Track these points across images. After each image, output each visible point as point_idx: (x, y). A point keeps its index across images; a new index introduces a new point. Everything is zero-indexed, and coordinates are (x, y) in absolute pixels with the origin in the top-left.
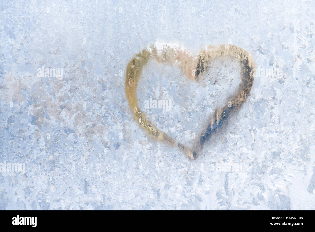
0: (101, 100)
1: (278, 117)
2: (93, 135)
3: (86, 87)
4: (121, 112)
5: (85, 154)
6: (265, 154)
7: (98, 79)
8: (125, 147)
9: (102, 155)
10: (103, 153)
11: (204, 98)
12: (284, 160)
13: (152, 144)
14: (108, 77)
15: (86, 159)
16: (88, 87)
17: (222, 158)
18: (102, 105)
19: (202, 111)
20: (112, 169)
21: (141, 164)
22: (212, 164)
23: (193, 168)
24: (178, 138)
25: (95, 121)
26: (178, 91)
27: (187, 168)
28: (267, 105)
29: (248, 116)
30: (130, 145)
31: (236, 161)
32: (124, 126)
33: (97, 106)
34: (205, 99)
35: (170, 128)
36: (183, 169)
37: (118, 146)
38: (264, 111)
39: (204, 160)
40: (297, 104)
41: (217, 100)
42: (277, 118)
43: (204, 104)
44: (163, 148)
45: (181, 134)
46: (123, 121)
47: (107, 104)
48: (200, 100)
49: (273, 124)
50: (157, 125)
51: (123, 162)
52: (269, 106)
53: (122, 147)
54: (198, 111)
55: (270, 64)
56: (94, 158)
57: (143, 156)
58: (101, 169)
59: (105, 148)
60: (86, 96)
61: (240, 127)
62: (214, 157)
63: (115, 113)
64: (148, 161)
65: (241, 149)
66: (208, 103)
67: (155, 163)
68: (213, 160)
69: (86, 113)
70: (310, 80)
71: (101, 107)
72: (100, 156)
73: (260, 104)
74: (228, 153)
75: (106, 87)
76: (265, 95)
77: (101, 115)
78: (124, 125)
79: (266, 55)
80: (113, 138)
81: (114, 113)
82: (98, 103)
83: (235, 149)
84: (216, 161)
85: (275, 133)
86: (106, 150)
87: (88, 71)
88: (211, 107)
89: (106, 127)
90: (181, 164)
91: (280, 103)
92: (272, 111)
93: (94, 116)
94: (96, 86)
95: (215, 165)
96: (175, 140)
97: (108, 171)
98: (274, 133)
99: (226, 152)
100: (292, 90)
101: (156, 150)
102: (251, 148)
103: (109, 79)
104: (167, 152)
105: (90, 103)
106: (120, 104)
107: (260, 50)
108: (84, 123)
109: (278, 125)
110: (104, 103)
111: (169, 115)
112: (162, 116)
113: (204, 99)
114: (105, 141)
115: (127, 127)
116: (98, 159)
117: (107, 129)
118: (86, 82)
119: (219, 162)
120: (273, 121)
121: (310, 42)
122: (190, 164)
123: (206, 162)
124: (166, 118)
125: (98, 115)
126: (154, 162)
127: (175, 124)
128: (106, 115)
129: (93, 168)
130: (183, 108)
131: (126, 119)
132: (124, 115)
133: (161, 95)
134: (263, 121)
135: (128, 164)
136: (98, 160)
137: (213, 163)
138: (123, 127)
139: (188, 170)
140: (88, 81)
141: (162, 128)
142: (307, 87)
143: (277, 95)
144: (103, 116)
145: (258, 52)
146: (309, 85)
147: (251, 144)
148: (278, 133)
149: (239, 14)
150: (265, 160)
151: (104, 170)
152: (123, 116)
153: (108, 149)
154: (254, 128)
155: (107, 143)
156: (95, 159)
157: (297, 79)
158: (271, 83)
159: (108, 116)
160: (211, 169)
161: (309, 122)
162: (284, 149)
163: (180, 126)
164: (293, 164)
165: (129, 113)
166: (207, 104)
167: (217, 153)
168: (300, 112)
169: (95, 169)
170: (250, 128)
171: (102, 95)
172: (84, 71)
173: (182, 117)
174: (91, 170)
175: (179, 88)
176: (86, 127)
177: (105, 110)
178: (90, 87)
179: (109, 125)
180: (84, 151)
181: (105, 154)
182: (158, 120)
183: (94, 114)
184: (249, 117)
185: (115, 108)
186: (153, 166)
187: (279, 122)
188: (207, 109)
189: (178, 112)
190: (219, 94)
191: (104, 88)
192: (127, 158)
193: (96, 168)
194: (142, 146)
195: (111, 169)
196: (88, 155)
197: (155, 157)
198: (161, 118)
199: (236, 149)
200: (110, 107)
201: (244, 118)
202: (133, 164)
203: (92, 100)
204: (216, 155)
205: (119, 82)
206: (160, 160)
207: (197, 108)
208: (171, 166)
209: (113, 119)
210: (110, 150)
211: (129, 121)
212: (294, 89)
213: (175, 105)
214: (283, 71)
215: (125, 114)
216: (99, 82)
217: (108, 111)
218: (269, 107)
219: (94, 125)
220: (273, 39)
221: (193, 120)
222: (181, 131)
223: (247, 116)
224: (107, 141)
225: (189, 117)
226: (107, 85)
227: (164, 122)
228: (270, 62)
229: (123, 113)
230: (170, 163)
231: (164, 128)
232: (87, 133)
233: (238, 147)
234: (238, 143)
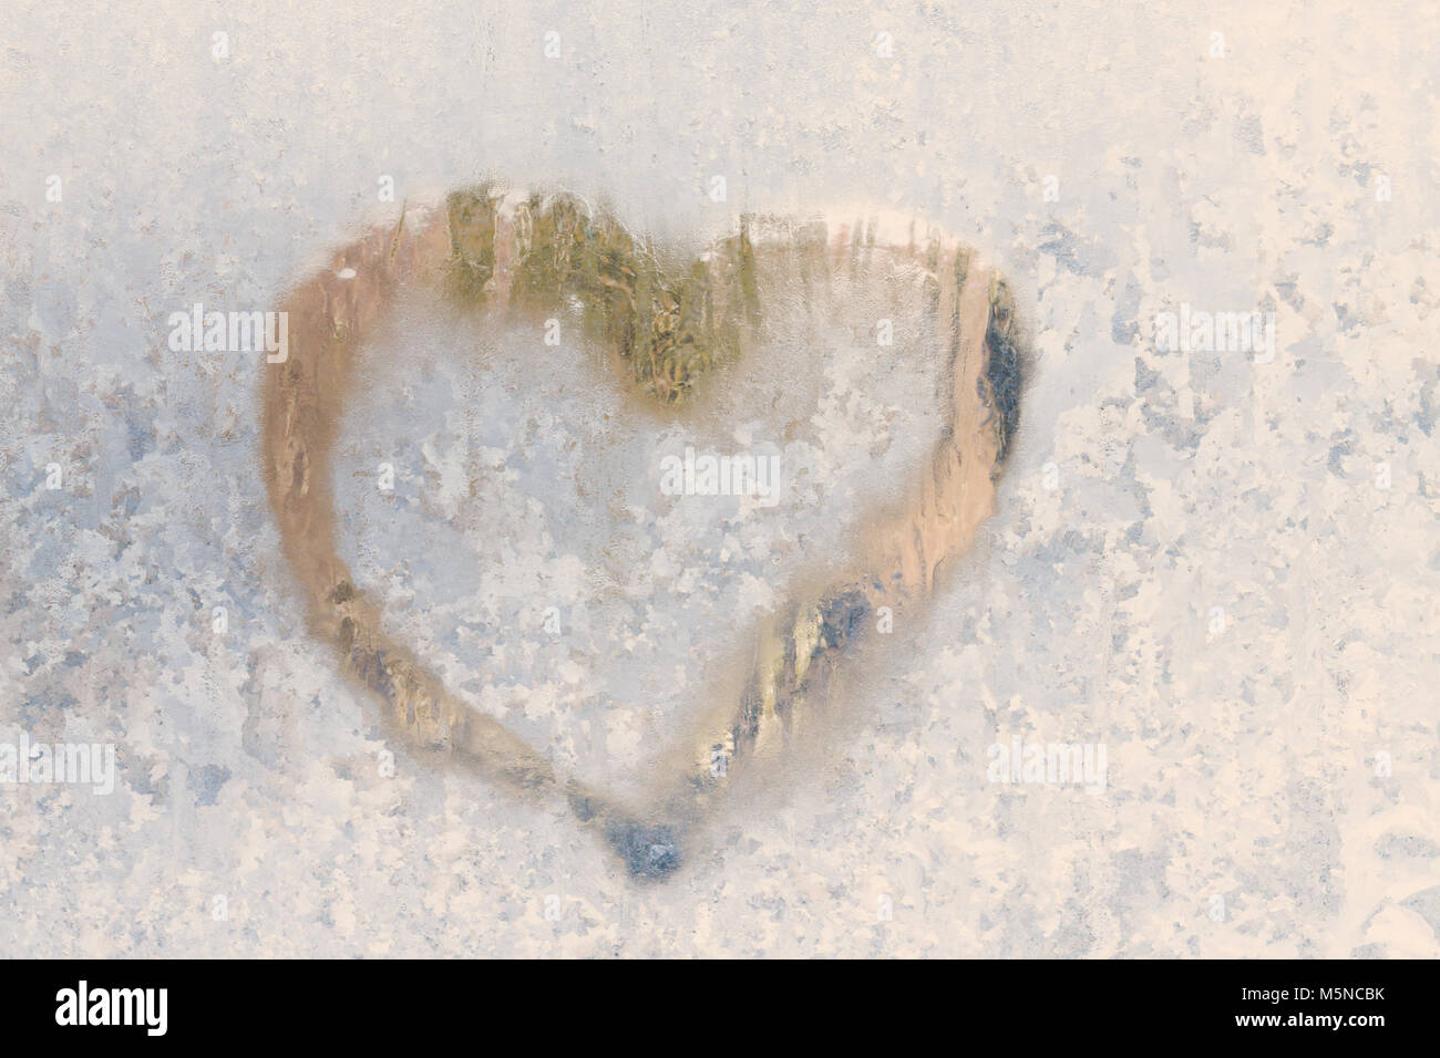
0: (121, 510)
1: (1161, 647)
2: (68, 713)
3: (36, 431)
4: (236, 587)
5: (13, 828)
6: (1074, 863)
7: (103, 386)
8: (256, 791)
9: (117, 838)
10: (123, 824)
11: (725, 520)
12: (1186, 899)
13: (413, 779)
14: (163, 378)
15: (20, 859)
16: (47, 433)
17: (822, 879)
18: (125, 543)
19: (714, 597)
20: (175, 922)
21: (348, 895)
22: (766, 913)
23: (653, 930)
24: (565, 749)
25: (81, 632)
26: (572, 474)
27: (614, 927)
28: (1094, 570)
29: (980, 634)
30: (284, 780)
31: (907, 900)
32: (252, 667)
33: (94, 545)
34: (732, 522)
35: (522, 692)
36: (594, 933)
37: (213, 779)
38: (1078, 609)
39: (715, 886)
40: (1270, 575)
41: (800, 537)
42: (1150, 652)
43: (724, 556)
44: (476, 805)
45: (586, 725)
46: (247, 637)
47: (153, 535)
48: (704, 529)
49: (1125, 687)
50: (447, 667)
51: (239, 882)
52: (1106, 578)
53: (232, 790)
54: (689, 595)
55: (1115, 330)
56: (71, 853)
57: (357, 852)
58: (107, 918)
59: (135, 795)
60: (32, 487)
61: (933, 699)
62: (777, 869)
63: (199, 592)
64: (386, 880)
65: (935, 825)
66: (746, 550)
67: (425, 895)
68: (765, 886)
69: (31, 587)
70: (1348, 431)
71: (120, 552)
72: (106, 843)
73: (1050, 567)
74: (858, 846)
75: (153, 435)
76: (1084, 514)
77: (116, 599)
78: (254, 661)
79: (1098, 275)
80: (184, 740)
81: (193, 592)
82: (104, 530)
83: (902, 828)
84: (788, 894)
85: (1136, 738)
86: (141, 806)
87: (47, 341)
88: (764, 571)
89: (146, 672)
90: (579, 903)
91: (1173, 564)
92: (1125, 605)
93: (78, 602)
94: (93, 430)
95: (778, 916)
96: (552, 760)
97: (150, 930)
98: (1131, 740)
99: (848, 841)
100: (1244, 487)
101: (432, 818)
102: (994, 825)
103: (169, 386)
104: (501, 831)
105: (53, 524)
106: (232, 538)
107: (1060, 246)
108: (18, 641)
109: (1156, 694)
110: (137, 529)
111: (516, 613)
112: (477, 619)
113: (726, 527)
114: (137, 751)
115: (270, 676)
116: (95, 861)
117: (152, 683)
118: (31, 404)
119: (804, 897)
120: (1131, 670)
121: (1355, 207)
122: (636, 908)
123: (725, 898)
124: (498, 630)
125: (98, 599)
126: (424, 885)
127: (552, 666)
128: (147, 599)
129: (64, 910)
130: (601, 572)
131: (266, 627)
132: (254, 602)
133: (474, 494)
134: (1070, 669)
135: (267, 893)
136: (91, 864)
137: (767, 904)
138: (246, 676)
139: (620, 943)
140: (47, 399)
141: (475, 687)
142: (1330, 477)
143: (1152, 515)
144: (131, 605)
145: (1048, 260)
146: (1347, 463)
147: (994, 801)
148: (1153, 743)
149: (944, 28)
150: (1075, 895)
151: (128, 926)
152: (245, 611)
153: (151, 804)
154: (1016, 703)
155: (149, 764)
156: (72, 859)
157: (1274, 426)
158: (1120, 444)
159: (161, 609)
160: (755, 938)
161: (1341, 683)
162: (1190, 835)
163: (580, 680)
164: (1242, 930)
165: (282, 595)
166: (742, 556)
167: (797, 843)
168: (1286, 620)
169: (77, 920)
170: (992, 705)
171: (127, 482)
172: (24, 338)
173: (592, 627)
174: (52, 924)
175: (577, 454)
176: (27, 670)
177: (143, 574)
178: (54, 431)
179: (163, 660)
180: (14, 808)
181: (135, 828)
182: (450, 638)
183: (77, 591)
184: (988, 640)
185: (201, 562)
186: (418, 911)
187: (1166, 677)
188: (742, 583)
189: (573, 597)
190: (812, 496)
191: (140, 442)
192: (262, 856)
193: (77, 910)
194: (357, 791)
195: (169, 918)
196: (34, 832)
197: (426, 859)
198: (472, 627)
199: (905, 823)
200: (173, 553)
201: (958, 645)
202: (297, 894)
203: (69, 508)
204: (788, 856)
205: (229, 409)
206: (458, 875)
207: (680, 575)
208: (522, 914)
209: (186, 625)
210: (164, 809)
211: (284, 639)
212: (1255, 485)
213: (552, 555)
214: (1191, 373)
215: (256, 600)
216: (108, 407)
217: (156, 578)
218: (1108, 585)
219: (74, 659)
220: (1136, 188)
221: (654, 649)
222: (586, 709)
223: (974, 635)
224: (152, 756)
225: (637, 630)
226: (157, 423)
227: (490, 651)
228: (1117, 319)
229: (247, 591)
230: (514, 896)
231: (488, 689)
232: (32, 701)
233: (920, 818)
234: (917, 795)
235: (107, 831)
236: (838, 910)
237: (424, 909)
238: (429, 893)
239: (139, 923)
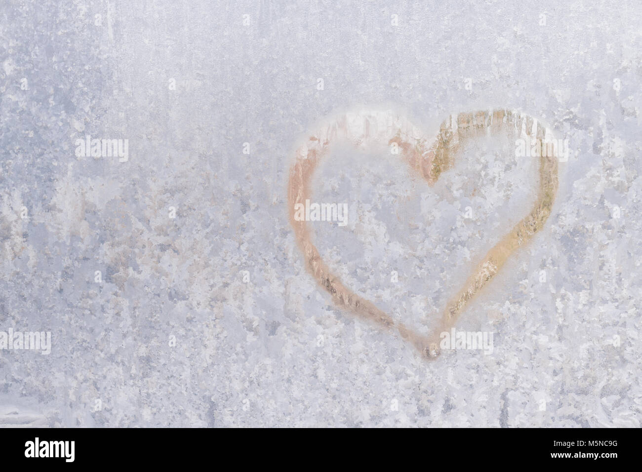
0: (239, 232)
1: (617, 268)
2: (224, 304)
3: (210, 206)
4: (279, 257)
5: (208, 345)
6: (588, 350)
7: (233, 189)
8: (289, 330)
9: (242, 347)
10: (244, 342)
11: (451, 226)
12: (632, 363)
13: (344, 324)
14: (252, 185)
15: (210, 355)
16: (214, 206)
17: (493, 358)
18: (241, 244)
19: (448, 255)
20: (263, 377)
21: (322, 367)
22: (473, 371)
23: (432, 378)
24: (397, 312)
26: (395, 212)
27: (417, 377)
30: (299, 326)
31: (525, 366)
32: (285, 287)
33: (230, 244)
34: (454, 228)
35: (380, 291)
36: (410, 379)
37: (273, 328)
38: (585, 254)
39: (453, 361)
42: (614, 269)
43: (452, 240)
44: (366, 333)
45: (404, 303)
46: (284, 275)
47: (250, 241)
48: (444, 230)
49: (604, 283)
50: (354, 284)
51: (284, 363)
52: (595, 243)
53: (282, 329)
54: (439, 255)
55: (594, 149)
56: (227, 353)
57: (325, 351)
58: (240, 376)
59: (248, 332)
60: (210, 225)
61: (532, 290)
62: (476, 355)
63: (267, 260)
64: (336, 361)
65: (535, 337)
66: (459, 237)
68: (472, 361)
69: (210, 260)
71: (239, 247)
72: (238, 349)
74: (506, 346)
75: (248, 205)
76: (586, 219)
77: (239, 263)
78: (287, 284)
79: (586, 129)
80: (264, 312)
81: (265, 260)
82: (234, 239)
83: (521, 338)
84: (481, 363)
85: (610, 302)
86: (250, 338)
87: (213, 173)
88: (466, 245)
89: (250, 288)
90: (404, 368)
91: (621, 236)
92: (603, 253)
93: (226, 265)
94: (229, 203)
95: (478, 371)
96: (392, 316)
97: (255, 380)
98: (608, 303)
99: (502, 343)
101: (351, 338)
102: (557, 337)
103: (254, 187)
104: (376, 342)
105: (217, 238)
106: (277, 240)
107: (571, 120)
108: (206, 279)
109: (617, 286)
110: (245, 238)
111: (377, 263)
112: (363, 266)
113: (452, 229)
114: (248, 317)
115: (292, 289)
116: (235, 355)
117: (252, 292)
118: (209, 196)
119: (487, 365)
120: (606, 277)
122: (425, 370)
123: (458, 365)
124: (371, 270)
125: (233, 263)
126: (349, 362)
127: (390, 282)
128: (249, 263)
129: (226, 373)
130: (407, 247)
131: (290, 271)
132: (286, 262)
133: (360, 221)
134: (583, 277)
135: (294, 366)
136: (234, 357)
137: (473, 368)
138: (284, 289)
139: (419, 383)
140: (213, 194)
141: (364, 291)
143: (612, 218)
144: (244, 265)
145: (567, 125)
147: (556, 327)
148: (616, 304)
150: (589, 363)
151: (247, 379)
152: (283, 266)
153: (254, 335)
154: (563, 291)
155: (251, 322)
156: (228, 355)
158: (598, 192)
159: (254, 266)
160: (469, 380)
163: (401, 287)
165: (296, 259)
166: (458, 240)
169: (230, 377)
170: (554, 291)
171: (241, 222)
172: (205, 173)
173: (405, 268)
174: (222, 378)
175: (397, 204)
176: (210, 289)
177: (247, 254)
178: (217, 205)
179: (255, 284)
180: (208, 338)
181: (248, 344)
182: (354, 273)
183: (225, 261)
184: (551, 267)
185: (267, 249)
186: (347, 372)
187: (620, 279)
188: (458, 249)
189: (398, 256)
190: (483, 217)
191: (245, 207)
192: (292, 354)
193: (230, 373)
194: (324, 329)
196: (214, 346)
197: (349, 353)
198: (362, 268)
199: (523, 337)
200: (257, 246)
201: (540, 270)
202: (305, 366)
203: (222, 232)
205: (276, 195)
206: (361, 359)
207: (436, 247)
208: (385, 372)
209: (263, 272)
210: (258, 337)
211: (296, 275)
213: (389, 242)
214: (624, 164)
216: (234, 196)
217: (252, 255)
218: (596, 245)
219: (225, 285)
220: (600, 96)
221: (427, 275)
222: (404, 298)
223: (546, 266)
224: (253, 318)
225: (421, 268)
226: (250, 201)
227: (368, 277)
228: (594, 145)
229: (283, 259)
230: (381, 366)
231: (369, 291)
232: (213, 300)
233: (528, 334)
234: (527, 326)
235: (239, 345)
236: (500, 369)
237: (349, 371)
238: (350, 365)
239: (251, 378)
